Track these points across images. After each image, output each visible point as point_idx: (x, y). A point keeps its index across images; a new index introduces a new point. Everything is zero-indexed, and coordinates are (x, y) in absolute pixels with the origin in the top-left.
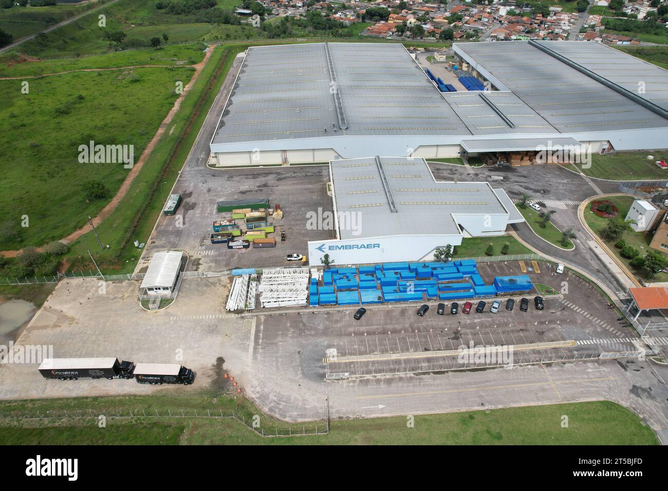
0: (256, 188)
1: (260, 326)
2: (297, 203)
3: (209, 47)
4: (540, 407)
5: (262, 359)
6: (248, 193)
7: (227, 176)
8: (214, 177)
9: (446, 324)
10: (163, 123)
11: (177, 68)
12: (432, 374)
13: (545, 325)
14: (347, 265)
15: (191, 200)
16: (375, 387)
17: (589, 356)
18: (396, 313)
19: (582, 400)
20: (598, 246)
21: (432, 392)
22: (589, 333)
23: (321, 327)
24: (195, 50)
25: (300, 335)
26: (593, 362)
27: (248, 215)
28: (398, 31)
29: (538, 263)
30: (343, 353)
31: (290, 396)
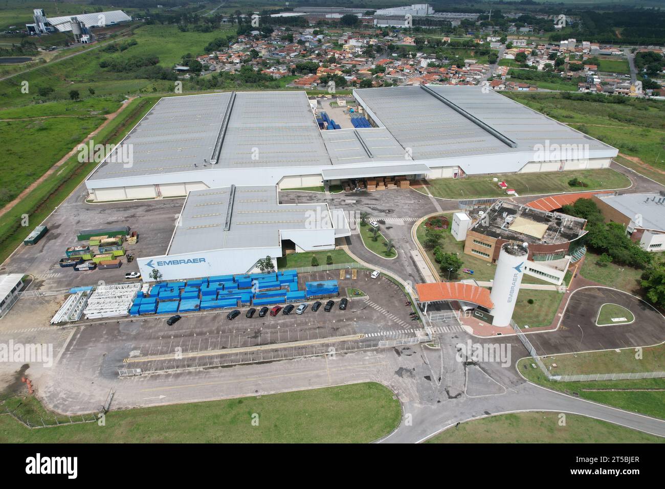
0: (124, 219)
1: (77, 335)
2: (156, 230)
3: (128, 99)
4: (308, 391)
5: (67, 363)
6: (114, 223)
7: (100, 210)
8: (88, 211)
9: (251, 326)
10: (56, 165)
11: (89, 117)
12: (220, 368)
13: (342, 323)
14: (180, 280)
15: (56, 232)
16: (163, 380)
17: (370, 346)
18: (208, 319)
19: (349, 383)
20: (419, 255)
21: (214, 383)
22: (379, 327)
23: (134, 333)
24: (113, 102)
25: (112, 340)
26: (373, 350)
27: (102, 241)
28: (322, 83)
29: (357, 271)
30: (145, 354)
31: (79, 393)
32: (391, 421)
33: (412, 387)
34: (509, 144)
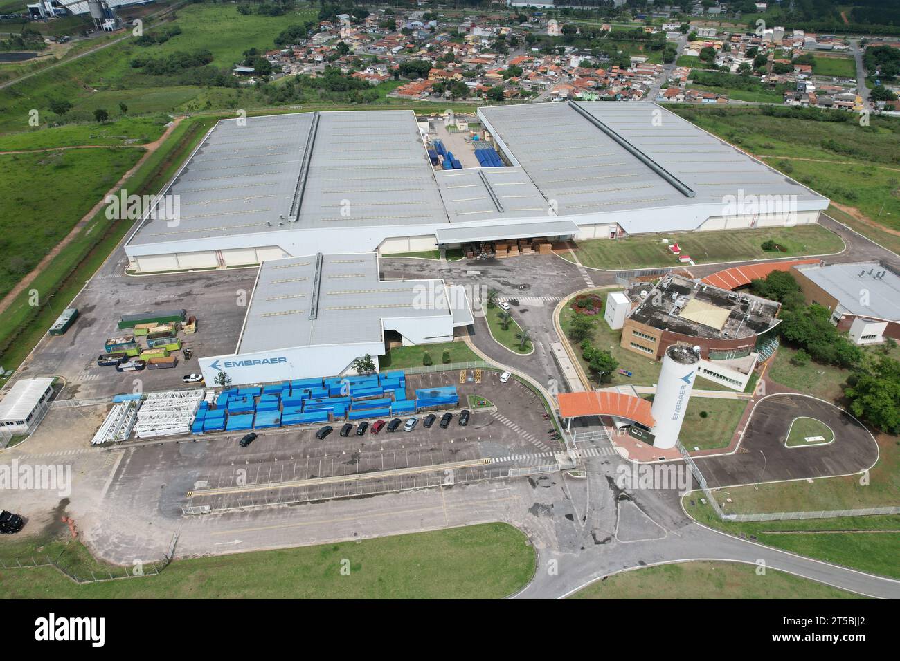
0: (177, 298)
1: (126, 460)
2: (220, 314)
3: (173, 120)
4: (420, 534)
5: (116, 497)
6: (164, 304)
7: (145, 284)
8: (130, 287)
9: (346, 447)
10: (83, 220)
11: (123, 149)
12: (309, 504)
13: (462, 443)
14: (254, 384)
15: (89, 316)
16: (238, 520)
17: (497, 474)
18: (292, 438)
19: (471, 524)
20: (563, 350)
21: (301, 524)
22: (509, 449)
23: (198, 457)
24: (153, 125)
25: (171, 467)
26: (501, 481)
27: (151, 331)
28: (435, 91)
29: (482, 372)
30: (214, 486)
31: (135, 536)
32: (522, 573)
33: (549, 529)
34: (684, 192)
